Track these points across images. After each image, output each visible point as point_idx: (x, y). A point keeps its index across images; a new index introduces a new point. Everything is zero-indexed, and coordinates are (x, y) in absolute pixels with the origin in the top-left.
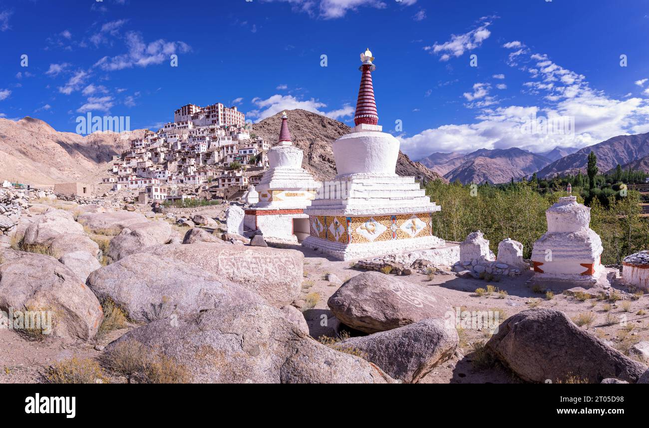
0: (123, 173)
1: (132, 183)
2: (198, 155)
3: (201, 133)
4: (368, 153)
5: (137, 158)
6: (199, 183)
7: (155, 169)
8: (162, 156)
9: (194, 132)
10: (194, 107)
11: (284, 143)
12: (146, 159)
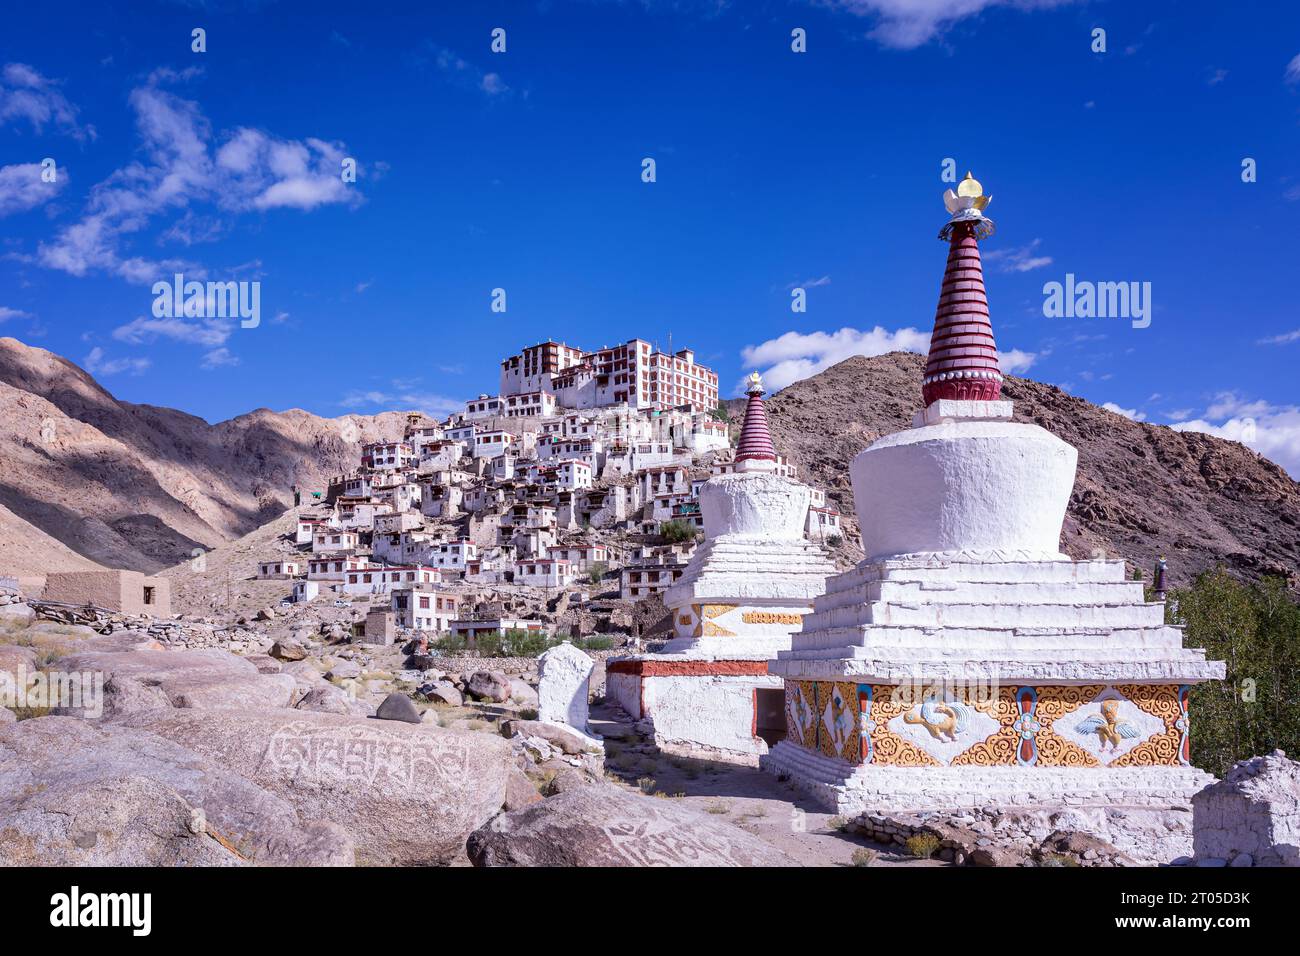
0: (328, 548)
1: (354, 580)
2: (565, 497)
3: (579, 430)
4: (948, 488)
5: (374, 500)
6: (561, 583)
7: (430, 537)
8: (456, 497)
9: (556, 428)
10: (561, 350)
11: (750, 463)
12: (404, 505)
